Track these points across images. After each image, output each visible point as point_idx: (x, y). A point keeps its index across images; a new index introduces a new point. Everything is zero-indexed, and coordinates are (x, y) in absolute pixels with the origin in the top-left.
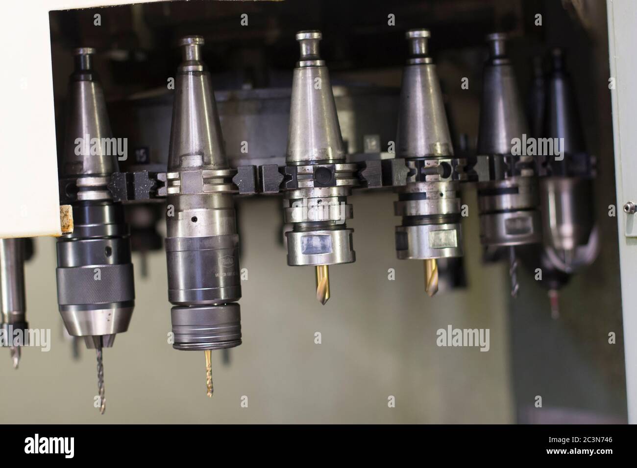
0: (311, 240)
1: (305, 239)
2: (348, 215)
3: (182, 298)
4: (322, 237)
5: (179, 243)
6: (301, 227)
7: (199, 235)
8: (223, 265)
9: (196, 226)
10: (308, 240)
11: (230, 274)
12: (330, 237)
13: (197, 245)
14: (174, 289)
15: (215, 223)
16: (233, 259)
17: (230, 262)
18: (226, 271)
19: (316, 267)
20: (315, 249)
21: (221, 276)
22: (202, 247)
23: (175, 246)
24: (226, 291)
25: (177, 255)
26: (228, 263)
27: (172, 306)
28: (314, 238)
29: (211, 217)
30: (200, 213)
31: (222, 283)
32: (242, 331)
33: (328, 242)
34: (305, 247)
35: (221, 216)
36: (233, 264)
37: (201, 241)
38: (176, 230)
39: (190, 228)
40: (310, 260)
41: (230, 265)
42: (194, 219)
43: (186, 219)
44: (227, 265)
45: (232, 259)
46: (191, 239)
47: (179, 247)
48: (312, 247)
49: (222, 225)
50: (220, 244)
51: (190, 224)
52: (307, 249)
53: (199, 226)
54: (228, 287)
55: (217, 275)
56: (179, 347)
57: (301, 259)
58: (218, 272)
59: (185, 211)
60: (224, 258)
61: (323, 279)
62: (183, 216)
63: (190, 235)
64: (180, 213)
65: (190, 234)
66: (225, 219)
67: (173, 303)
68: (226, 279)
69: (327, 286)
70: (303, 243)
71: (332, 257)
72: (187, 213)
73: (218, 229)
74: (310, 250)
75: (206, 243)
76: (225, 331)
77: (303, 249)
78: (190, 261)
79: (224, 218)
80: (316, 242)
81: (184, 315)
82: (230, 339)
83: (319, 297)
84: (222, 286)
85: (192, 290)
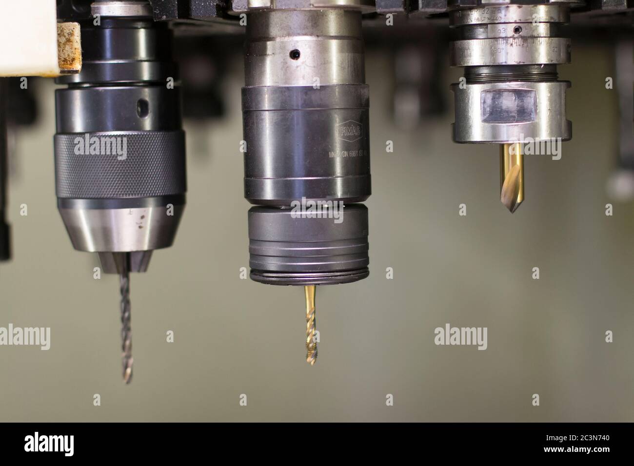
0: (499, 98)
1: (489, 97)
2: (563, 56)
3: (269, 193)
4: (518, 93)
5: (266, 96)
6: (480, 74)
7: (302, 83)
8: (344, 137)
9: (297, 67)
10: (494, 99)
11: (354, 154)
12: (534, 92)
13: (297, 100)
14: (255, 177)
15: (331, 62)
16: (361, 129)
17: (355, 131)
18: (347, 147)
19: (502, 146)
20: (505, 114)
21: (338, 157)
22: (307, 104)
23: (258, 103)
24: (346, 184)
25: (263, 117)
26: (351, 134)
27: (250, 206)
28: (506, 94)
29: (322, 51)
30: (304, 43)
31: (338, 169)
32: (371, 253)
33: (529, 101)
34: (488, 109)
35: (341, 50)
36: (360, 136)
37: (306, 93)
38: (262, 73)
39: (286, 68)
40: (495, 132)
41: (355, 137)
42: (295, 55)
43: (280, 53)
44: (349, 137)
45: (358, 128)
46: (288, 88)
47: (267, 103)
48: (501, 111)
49: (342, 67)
50: (337, 99)
51: (286, 63)
52: (491, 113)
53: (303, 67)
54: (351, 177)
55: (331, 155)
56: (261, 278)
57: (478, 131)
58: (333, 150)
59: (278, 40)
60: (345, 125)
61: (513, 171)
62: (274, 48)
63: (286, 83)
64: (269, 43)
65: (287, 80)
66: (347, 56)
67: (253, 201)
68: (346, 162)
69: (520, 181)
70: (484, 102)
71: (533, 131)
72: (282, 42)
73: (336, 74)
74: (495, 115)
75: (314, 97)
76: (342, 253)
77: (484, 113)
78: (284, 129)
79: (347, 54)
80: (509, 103)
81: (270, 221)
82: (350, 267)
83: (505, 200)
84: (339, 175)
85: (287, 180)
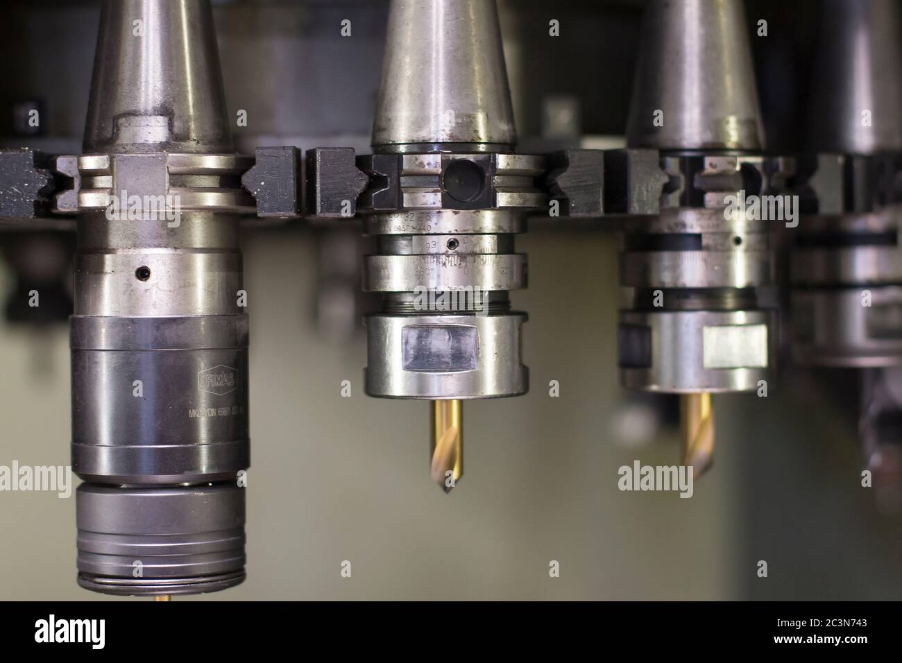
0: (427, 337)
1: (413, 335)
2: (516, 279)
3: (104, 466)
4: (453, 331)
5: (103, 330)
6: (402, 303)
7: (153, 313)
8: (210, 388)
9: (146, 290)
10: (419, 337)
11: (224, 412)
12: (475, 330)
13: (147, 337)
14: (86, 442)
15: (195, 285)
16: (235, 377)
17: (227, 381)
18: (215, 403)
19: (433, 403)
20: (435, 360)
21: (203, 415)
22: (159, 342)
23: (92, 338)
24: (214, 453)
25: (97, 360)
26: (221, 384)
27: (80, 481)
28: (436, 331)
29: (183, 270)
30: (158, 259)
31: (203, 434)
32: (249, 548)
33: (468, 343)
34: (412, 352)
35: (210, 267)
36: (234, 387)
37: (158, 328)
38: (98, 297)
39: (131, 293)
40: (422, 385)
41: (226, 388)
42: (143, 273)
43: (122, 271)
44: (218, 389)
45: (231, 375)
46: (132, 320)
47: (104, 339)
48: (430, 355)
49: (209, 292)
50: (203, 336)
51: (131, 285)
52: (416, 358)
53: (154, 291)
54: (220, 443)
55: (192, 414)
56: (92, 585)
57: (398, 381)
58: (195, 407)
59: (120, 252)
60: (212, 372)
61: (448, 436)
62: (114, 263)
63: (130, 313)
64: (108, 257)
65: (133, 307)
66: (218, 276)
67: (82, 476)
68: (215, 423)
69: (458, 449)
70: (407, 342)
71: (475, 381)
72: (126, 256)
73: (201, 302)
74: (421, 360)
75: (169, 333)
76: (207, 550)
77: (406, 358)
78: (125, 375)
79: (217, 273)
80: (440, 343)
81: (107, 506)
82: (217, 570)
83: (436, 475)
84: (203, 441)
85: (129, 449)
